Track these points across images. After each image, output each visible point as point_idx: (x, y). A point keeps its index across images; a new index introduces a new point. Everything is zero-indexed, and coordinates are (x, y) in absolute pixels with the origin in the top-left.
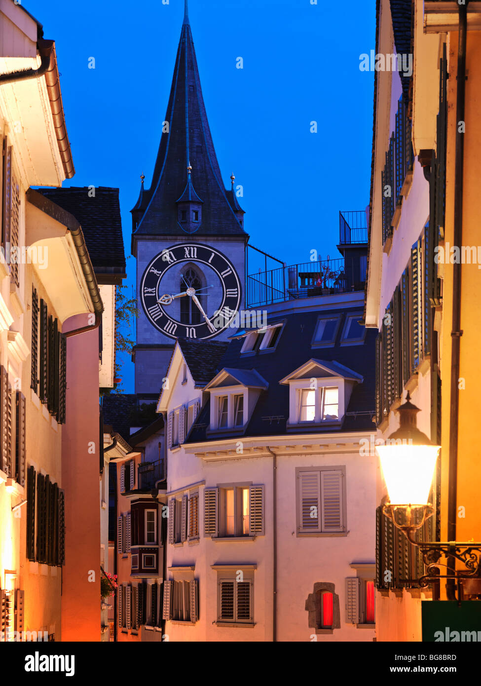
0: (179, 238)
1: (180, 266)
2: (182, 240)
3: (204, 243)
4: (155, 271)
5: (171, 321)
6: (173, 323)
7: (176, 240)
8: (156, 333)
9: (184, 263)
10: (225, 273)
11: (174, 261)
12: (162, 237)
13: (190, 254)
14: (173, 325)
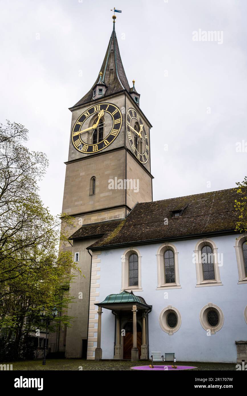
0: (91, 103)
1: (92, 117)
2: (93, 104)
3: (104, 102)
4: (79, 123)
5: (85, 145)
6: (87, 146)
7: (90, 105)
8: (78, 153)
9: (94, 115)
10: (114, 113)
11: (89, 115)
12: (83, 106)
13: (97, 109)
14: (86, 147)
